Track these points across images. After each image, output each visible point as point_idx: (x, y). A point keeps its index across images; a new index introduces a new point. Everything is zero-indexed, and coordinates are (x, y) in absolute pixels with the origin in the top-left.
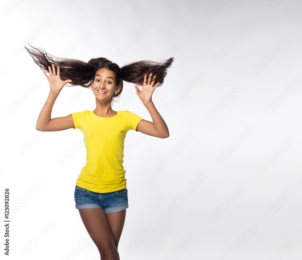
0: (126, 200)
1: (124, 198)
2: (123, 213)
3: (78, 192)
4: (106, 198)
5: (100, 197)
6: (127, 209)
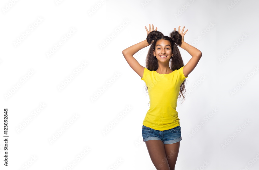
0: (179, 134)
1: (178, 133)
2: (178, 144)
3: (144, 129)
4: (165, 134)
5: (161, 133)
6: (181, 141)
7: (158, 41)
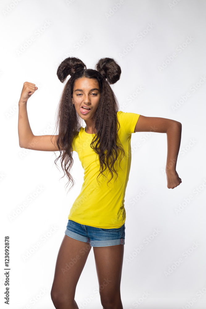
7: (76, 80)
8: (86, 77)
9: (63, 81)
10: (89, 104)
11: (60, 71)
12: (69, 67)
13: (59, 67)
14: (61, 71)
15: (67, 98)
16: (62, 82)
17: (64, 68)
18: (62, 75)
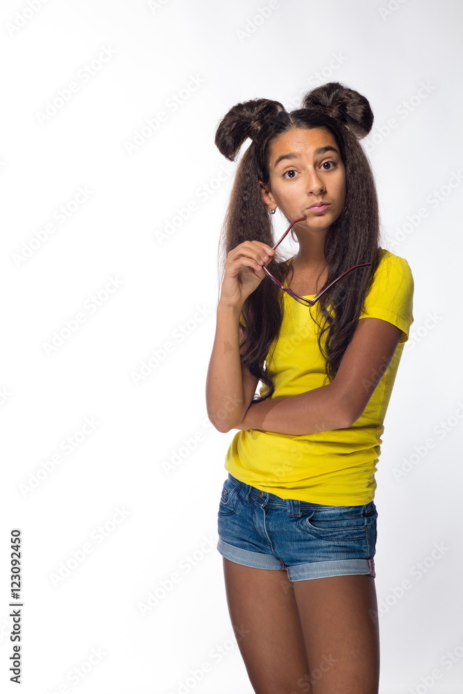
7: (272, 141)
8: (298, 126)
9: (234, 156)
10: (323, 192)
11: (225, 132)
12: (245, 120)
13: (221, 125)
14: (227, 134)
15: (246, 199)
16: (232, 159)
17: (235, 124)
18: (229, 141)
